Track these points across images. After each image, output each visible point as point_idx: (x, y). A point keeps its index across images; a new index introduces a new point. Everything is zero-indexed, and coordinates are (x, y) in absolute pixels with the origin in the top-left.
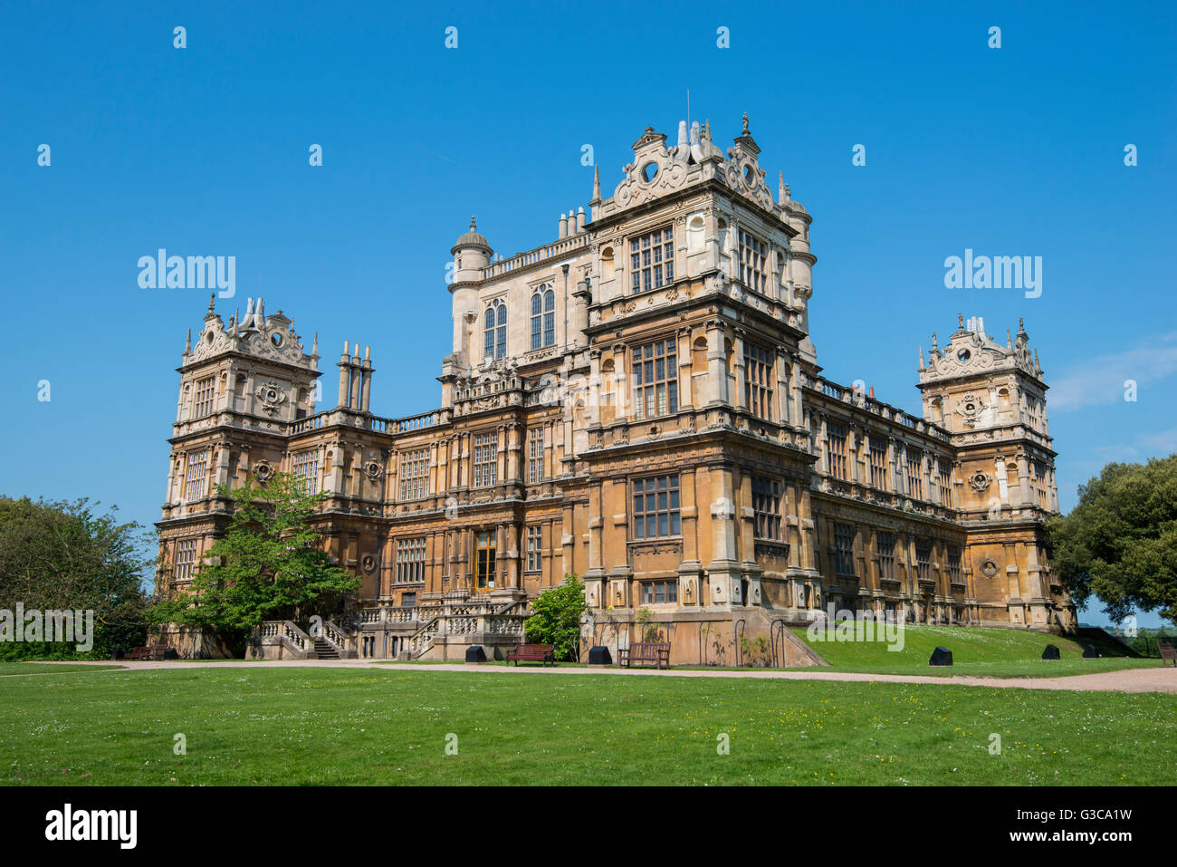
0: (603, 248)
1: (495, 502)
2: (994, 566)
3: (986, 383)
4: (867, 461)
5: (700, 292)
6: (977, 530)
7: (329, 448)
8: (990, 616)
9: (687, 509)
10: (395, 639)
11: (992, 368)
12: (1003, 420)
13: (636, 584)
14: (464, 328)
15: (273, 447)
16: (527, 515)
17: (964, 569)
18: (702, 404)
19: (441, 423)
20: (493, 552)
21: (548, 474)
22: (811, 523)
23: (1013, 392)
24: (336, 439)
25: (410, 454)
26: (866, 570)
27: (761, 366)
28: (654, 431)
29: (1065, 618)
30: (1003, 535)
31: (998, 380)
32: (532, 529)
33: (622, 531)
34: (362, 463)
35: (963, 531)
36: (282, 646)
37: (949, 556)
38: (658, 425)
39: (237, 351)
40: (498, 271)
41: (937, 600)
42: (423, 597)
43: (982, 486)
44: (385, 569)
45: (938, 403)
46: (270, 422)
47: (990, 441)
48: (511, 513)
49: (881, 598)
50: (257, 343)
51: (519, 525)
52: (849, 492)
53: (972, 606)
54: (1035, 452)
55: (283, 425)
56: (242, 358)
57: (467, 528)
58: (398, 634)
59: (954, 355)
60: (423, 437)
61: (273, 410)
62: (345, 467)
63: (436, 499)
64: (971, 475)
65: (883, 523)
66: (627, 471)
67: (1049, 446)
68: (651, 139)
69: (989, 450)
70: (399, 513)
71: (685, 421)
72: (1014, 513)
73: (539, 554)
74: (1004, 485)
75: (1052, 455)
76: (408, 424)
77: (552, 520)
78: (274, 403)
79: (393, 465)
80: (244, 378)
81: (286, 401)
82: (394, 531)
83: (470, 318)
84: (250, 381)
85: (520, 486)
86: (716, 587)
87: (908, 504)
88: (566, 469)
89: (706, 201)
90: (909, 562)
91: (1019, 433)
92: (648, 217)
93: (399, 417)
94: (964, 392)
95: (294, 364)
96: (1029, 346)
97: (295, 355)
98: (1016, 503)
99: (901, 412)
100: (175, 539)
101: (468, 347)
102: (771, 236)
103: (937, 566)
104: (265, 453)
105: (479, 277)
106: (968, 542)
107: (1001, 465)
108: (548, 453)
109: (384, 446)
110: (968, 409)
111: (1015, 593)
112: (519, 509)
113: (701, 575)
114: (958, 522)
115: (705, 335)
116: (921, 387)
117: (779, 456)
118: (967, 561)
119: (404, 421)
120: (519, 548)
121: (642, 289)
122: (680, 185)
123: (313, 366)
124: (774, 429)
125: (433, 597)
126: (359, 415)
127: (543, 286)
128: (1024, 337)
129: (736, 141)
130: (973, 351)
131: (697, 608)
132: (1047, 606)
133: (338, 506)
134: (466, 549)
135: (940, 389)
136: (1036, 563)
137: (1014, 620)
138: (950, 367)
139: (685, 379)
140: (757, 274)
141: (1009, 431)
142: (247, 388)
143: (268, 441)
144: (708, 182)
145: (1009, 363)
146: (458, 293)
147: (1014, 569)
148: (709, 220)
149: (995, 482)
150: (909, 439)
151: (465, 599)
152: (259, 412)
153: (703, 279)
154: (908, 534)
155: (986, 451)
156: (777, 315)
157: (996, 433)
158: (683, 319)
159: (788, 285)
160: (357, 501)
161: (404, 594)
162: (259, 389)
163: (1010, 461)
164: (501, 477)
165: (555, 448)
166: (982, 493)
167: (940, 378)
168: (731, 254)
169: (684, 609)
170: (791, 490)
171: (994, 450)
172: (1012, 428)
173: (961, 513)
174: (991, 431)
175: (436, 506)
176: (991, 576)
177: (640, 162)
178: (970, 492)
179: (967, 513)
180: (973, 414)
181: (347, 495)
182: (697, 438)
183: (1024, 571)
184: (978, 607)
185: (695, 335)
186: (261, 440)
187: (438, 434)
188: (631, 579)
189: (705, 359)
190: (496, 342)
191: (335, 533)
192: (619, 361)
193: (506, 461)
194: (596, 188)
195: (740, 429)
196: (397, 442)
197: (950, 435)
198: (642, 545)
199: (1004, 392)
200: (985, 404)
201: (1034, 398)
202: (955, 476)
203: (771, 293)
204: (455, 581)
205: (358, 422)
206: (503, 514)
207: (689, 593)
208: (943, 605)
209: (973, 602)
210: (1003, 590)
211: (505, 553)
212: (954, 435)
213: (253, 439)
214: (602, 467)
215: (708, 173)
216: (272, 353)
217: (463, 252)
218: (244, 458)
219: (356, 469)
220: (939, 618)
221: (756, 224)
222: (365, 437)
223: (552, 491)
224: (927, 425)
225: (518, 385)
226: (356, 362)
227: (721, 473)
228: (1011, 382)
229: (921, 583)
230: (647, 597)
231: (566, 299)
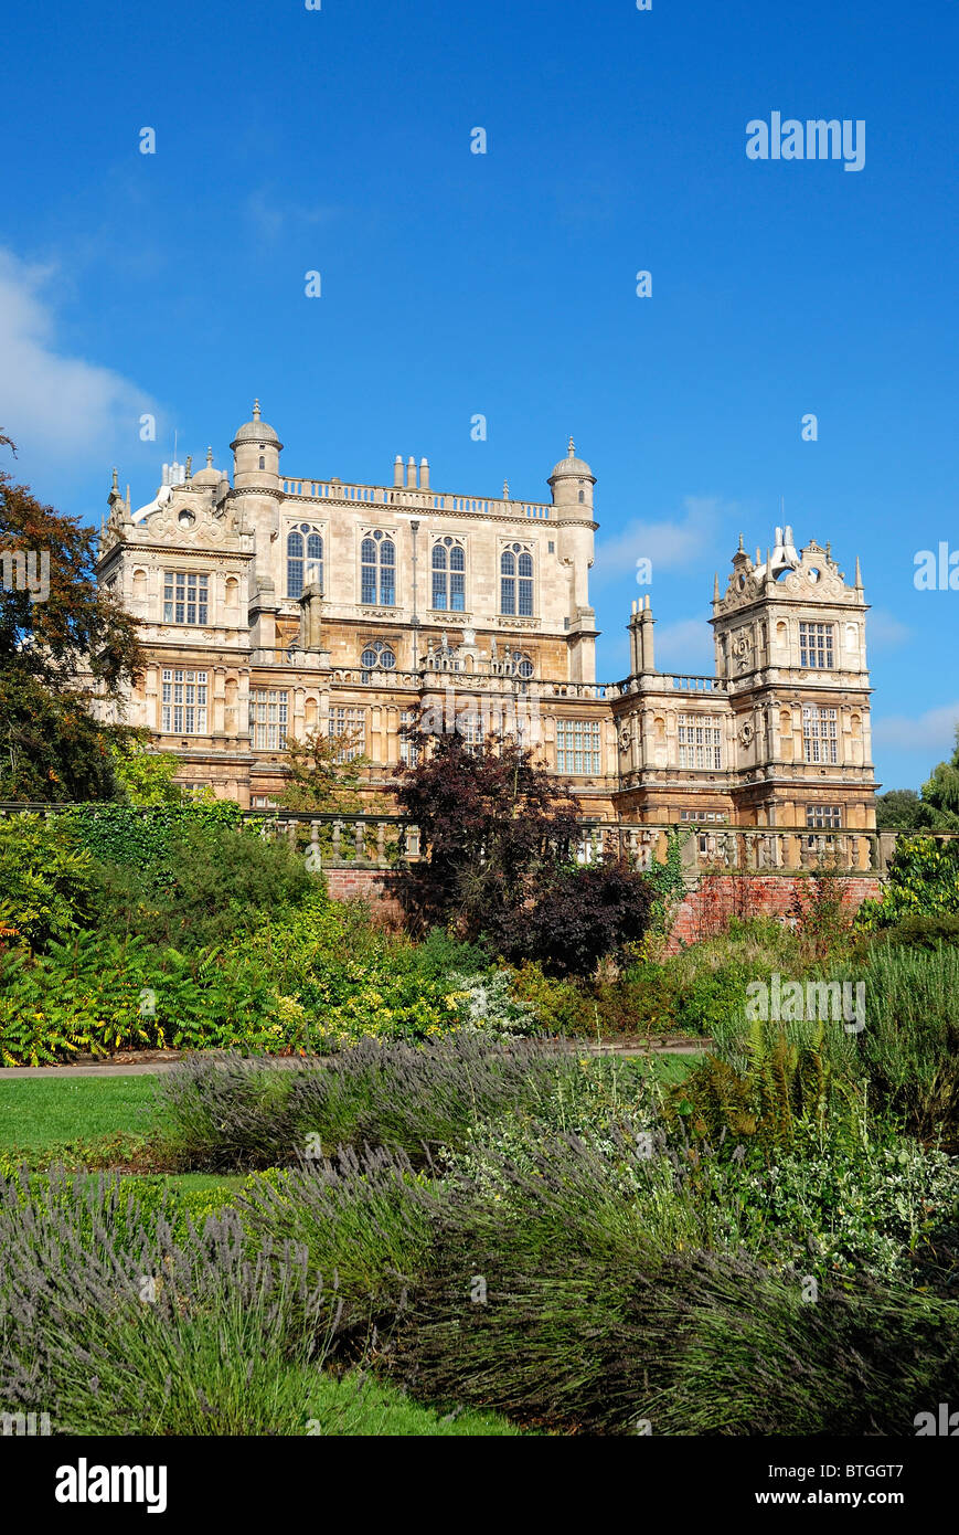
18: (858, 762)
28: (823, 773)
38: (826, 770)
71: (850, 772)
83: (274, 537)
92: (816, 611)
122: (840, 596)
127: (378, 533)
139: (847, 743)
189: (859, 730)
192: (796, 715)
217: (267, 449)
231: (415, 559)
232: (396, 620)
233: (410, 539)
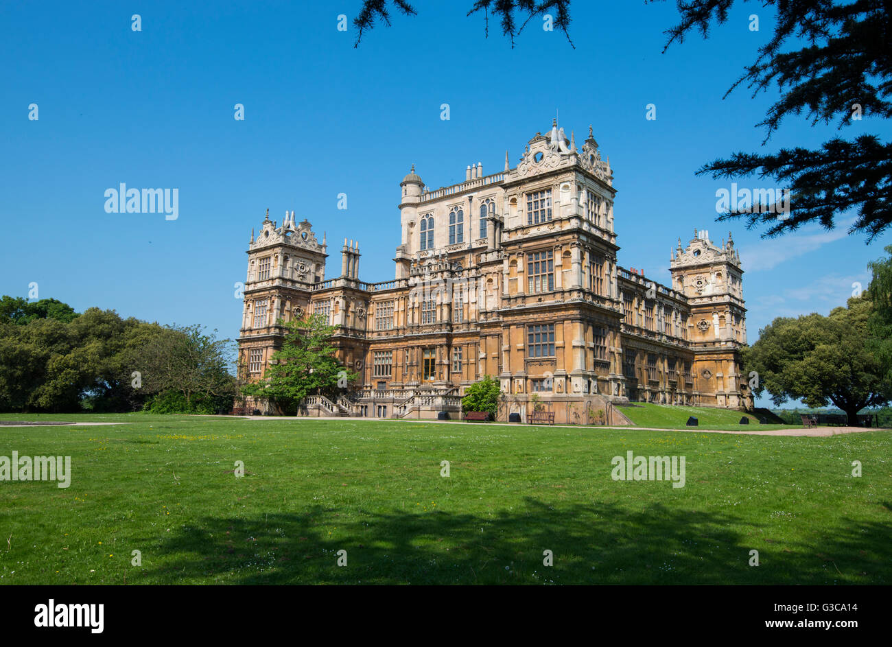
0: (511, 198)
1: (435, 333)
2: (710, 373)
3: (709, 269)
4: (643, 314)
5: (567, 226)
6: (701, 353)
7: (337, 299)
8: (706, 401)
9: (559, 342)
10: (380, 407)
11: (713, 261)
12: (718, 291)
13: (529, 381)
14: (408, 230)
15: (302, 298)
16: (454, 340)
17: (693, 374)
18: (568, 287)
19: (401, 287)
20: (433, 360)
21: (466, 318)
22: (621, 350)
23: (724, 275)
24: (342, 295)
25: (382, 303)
26: (641, 374)
27: (597, 265)
28: (540, 300)
29: (747, 402)
30: (715, 356)
31: (716, 268)
32: (456, 349)
33: (521, 353)
34: (355, 308)
35: (693, 353)
36: (319, 409)
37: (685, 368)
38: (542, 297)
39: (284, 242)
40: (428, 198)
41: (678, 391)
42: (391, 384)
43: (704, 328)
44: (367, 368)
45: (681, 280)
46: (301, 283)
47: (711, 302)
48: (445, 339)
49: (649, 390)
50: (294, 238)
51: (449, 346)
52: (633, 331)
53: (696, 395)
54: (735, 309)
55: (308, 285)
56: (286, 247)
57: (418, 347)
58: (381, 405)
59: (691, 252)
60: (390, 294)
61: (303, 276)
62: (346, 311)
63: (398, 330)
64: (698, 322)
65: (651, 349)
66: (525, 321)
67: (743, 305)
68: (540, 139)
69: (710, 308)
70: (375, 337)
71: (558, 296)
72: (722, 343)
73: (460, 362)
74: (717, 328)
75: (744, 310)
76: (380, 286)
77: (468, 344)
78: (303, 273)
79: (371, 309)
80: (287, 258)
81: (309, 271)
82: (372, 347)
83: (412, 225)
84: (291, 260)
85: (450, 324)
86: (575, 384)
87: (664, 338)
88: (482, 317)
89: (571, 176)
90: (664, 370)
91: (727, 298)
92: (537, 183)
93: (374, 282)
94: (696, 274)
95: (313, 250)
96: (734, 248)
97: (314, 245)
98: (723, 338)
99: (662, 286)
100: (249, 348)
101: (410, 242)
102: (603, 194)
103: (679, 372)
104: (299, 301)
105: (417, 200)
106: (695, 359)
107: (716, 317)
108: (466, 306)
109: (366, 298)
110: (698, 283)
111: (721, 389)
112: (449, 337)
113: (567, 377)
114: (690, 348)
115: (570, 250)
116: (671, 270)
117: (606, 315)
118: (695, 371)
119: (377, 284)
120: (449, 359)
121: (533, 223)
122: (557, 166)
123: (323, 251)
124: (603, 300)
125: (397, 384)
126: (353, 281)
127: (456, 208)
128: (732, 243)
129: (586, 141)
130: (702, 251)
131: (564, 395)
132: (738, 396)
133: (343, 332)
134: (417, 358)
135: (683, 272)
136: (733, 371)
137: (719, 403)
138: (689, 259)
139: (558, 274)
140: (596, 215)
141: (721, 297)
142: (289, 264)
143: (300, 294)
144: (573, 166)
145: (723, 258)
146: (404, 209)
147: (721, 375)
148: (573, 187)
149: (712, 326)
150: (666, 302)
151: (417, 386)
152: (296, 278)
153: (569, 219)
154: (664, 355)
155: (707, 308)
156: (606, 238)
157: (714, 298)
158: (557, 241)
159: (611, 221)
160: (353, 330)
161: (379, 382)
162: (296, 264)
163: (721, 314)
164: (439, 319)
165: (470, 303)
166: (704, 332)
167: (683, 265)
168: (584, 205)
169: (557, 395)
170: (611, 332)
171: (713, 308)
172: (723, 295)
173: (692, 343)
174: (711, 297)
175: (398, 334)
176: (708, 379)
177: (532, 151)
178: (698, 331)
179: (696, 343)
180: (701, 287)
181: (347, 326)
182: (565, 305)
183: (726, 376)
184: (699, 396)
185: (564, 249)
186: (297, 294)
187: (399, 293)
188: (526, 378)
189: (570, 262)
190: (427, 241)
191: (341, 348)
192: (520, 261)
193: (442, 310)
194: (506, 164)
195: (588, 301)
196: (374, 297)
197: (688, 298)
198: (533, 361)
199: (719, 275)
200: (708, 281)
201: (735, 278)
202: (689, 322)
203: (603, 225)
204: (411, 377)
205: (353, 285)
206: (439, 340)
207: (560, 386)
208: (681, 394)
209: (697, 393)
210: (714, 387)
211: (441, 361)
212: (690, 299)
213: (293, 293)
214: (510, 318)
215: (572, 162)
216: (302, 244)
217: (407, 185)
218: (288, 304)
219: (352, 312)
220: (679, 401)
221: (596, 187)
222: (356, 294)
223: (468, 327)
224: (675, 293)
225: (448, 267)
226: (351, 251)
227: (578, 324)
228: (724, 269)
229: (670, 382)
230: (535, 388)
231: (471, 216)
232: (463, 249)
233: (469, 206)
